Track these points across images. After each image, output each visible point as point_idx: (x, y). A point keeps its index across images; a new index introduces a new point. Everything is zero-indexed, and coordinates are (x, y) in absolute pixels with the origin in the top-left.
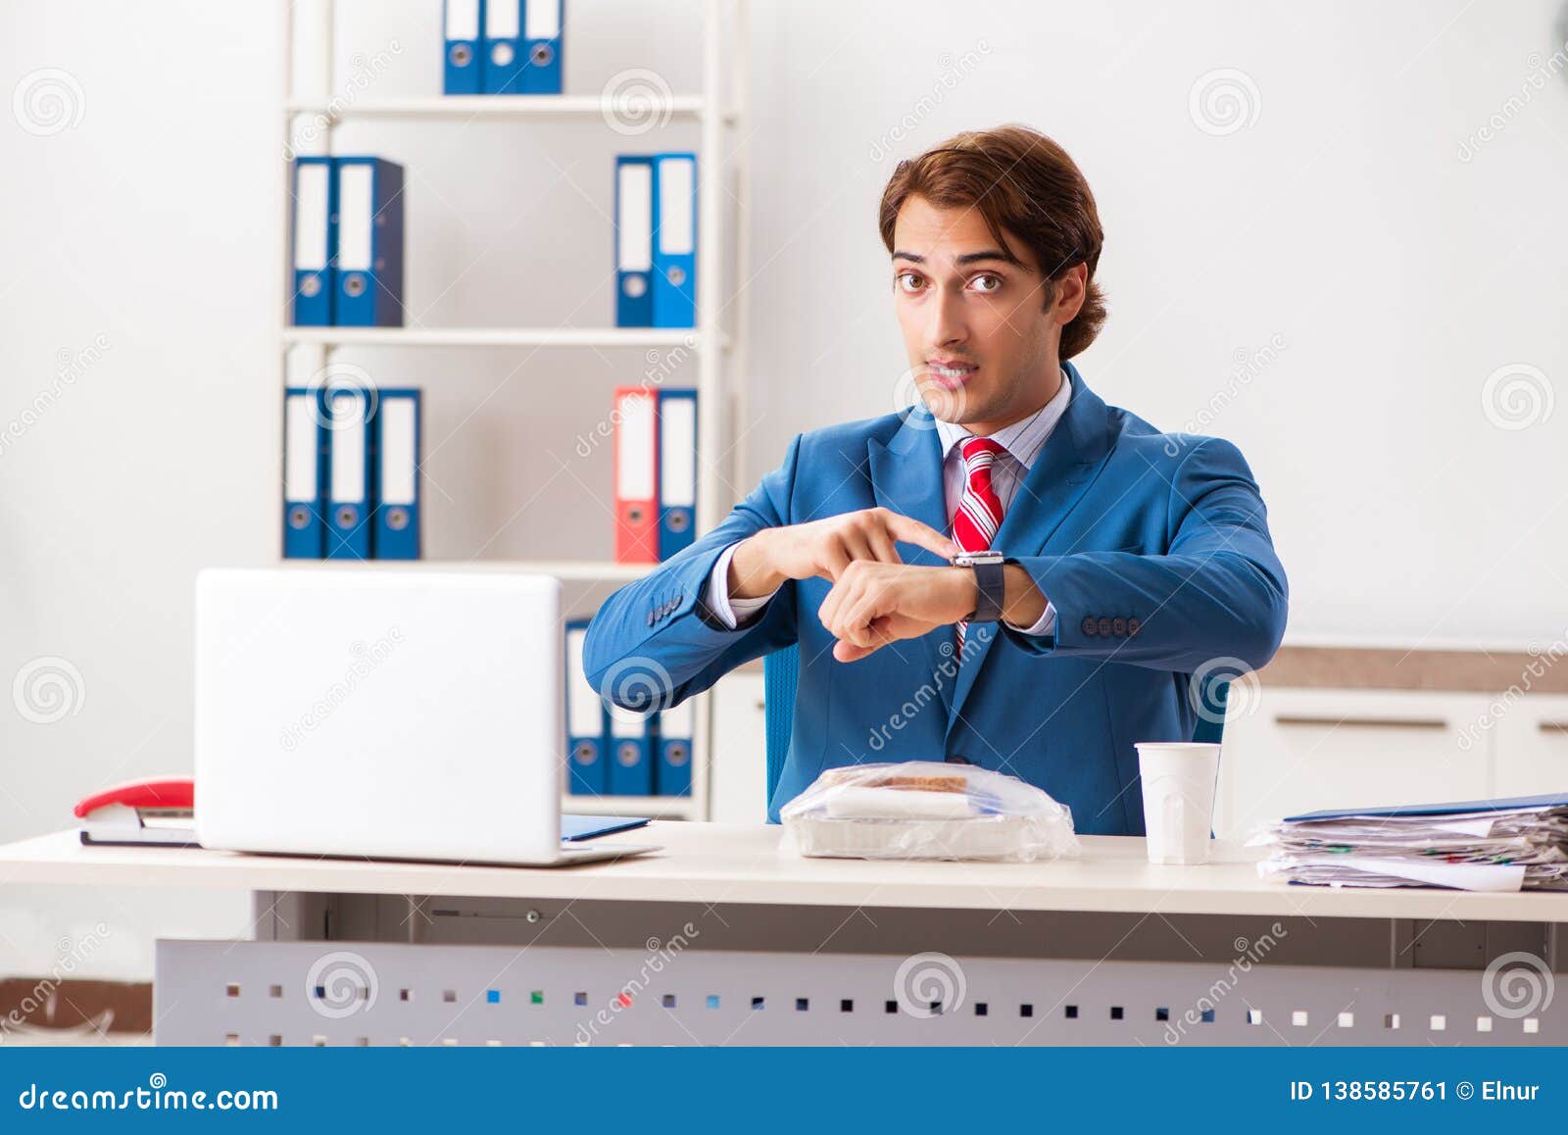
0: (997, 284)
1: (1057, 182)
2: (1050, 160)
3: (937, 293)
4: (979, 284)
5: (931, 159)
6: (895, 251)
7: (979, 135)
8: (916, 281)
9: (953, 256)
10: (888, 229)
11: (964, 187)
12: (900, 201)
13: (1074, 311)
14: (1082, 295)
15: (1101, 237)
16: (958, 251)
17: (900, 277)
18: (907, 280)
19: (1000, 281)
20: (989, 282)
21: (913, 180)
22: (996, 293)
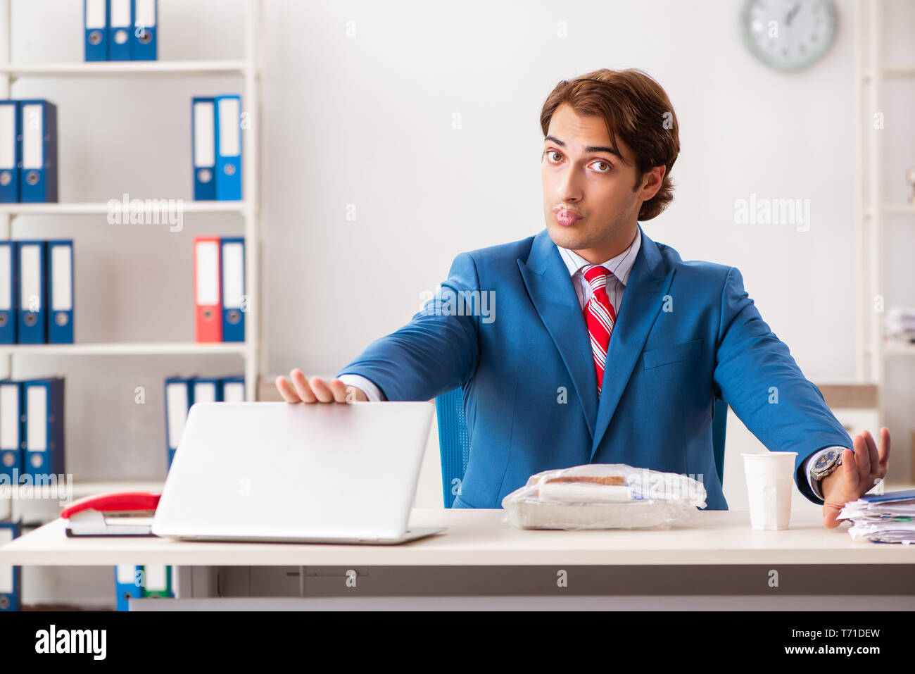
0: (608, 168)
1: (656, 112)
2: (654, 97)
3: (568, 167)
4: (597, 166)
5: (581, 83)
6: (548, 135)
7: (614, 74)
8: (557, 157)
9: (583, 146)
10: (545, 122)
11: (597, 105)
12: (556, 106)
13: (652, 194)
14: (660, 184)
15: (678, 150)
16: (588, 143)
17: (548, 152)
18: (552, 155)
19: (610, 167)
20: (603, 165)
21: (566, 94)
22: (606, 173)
